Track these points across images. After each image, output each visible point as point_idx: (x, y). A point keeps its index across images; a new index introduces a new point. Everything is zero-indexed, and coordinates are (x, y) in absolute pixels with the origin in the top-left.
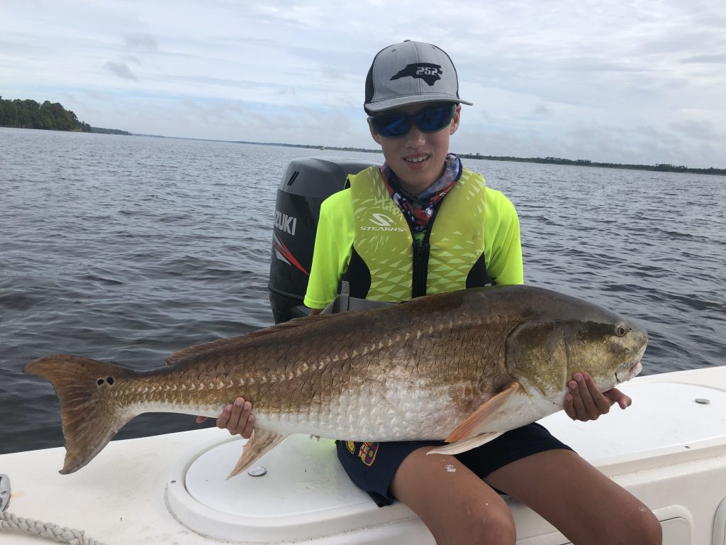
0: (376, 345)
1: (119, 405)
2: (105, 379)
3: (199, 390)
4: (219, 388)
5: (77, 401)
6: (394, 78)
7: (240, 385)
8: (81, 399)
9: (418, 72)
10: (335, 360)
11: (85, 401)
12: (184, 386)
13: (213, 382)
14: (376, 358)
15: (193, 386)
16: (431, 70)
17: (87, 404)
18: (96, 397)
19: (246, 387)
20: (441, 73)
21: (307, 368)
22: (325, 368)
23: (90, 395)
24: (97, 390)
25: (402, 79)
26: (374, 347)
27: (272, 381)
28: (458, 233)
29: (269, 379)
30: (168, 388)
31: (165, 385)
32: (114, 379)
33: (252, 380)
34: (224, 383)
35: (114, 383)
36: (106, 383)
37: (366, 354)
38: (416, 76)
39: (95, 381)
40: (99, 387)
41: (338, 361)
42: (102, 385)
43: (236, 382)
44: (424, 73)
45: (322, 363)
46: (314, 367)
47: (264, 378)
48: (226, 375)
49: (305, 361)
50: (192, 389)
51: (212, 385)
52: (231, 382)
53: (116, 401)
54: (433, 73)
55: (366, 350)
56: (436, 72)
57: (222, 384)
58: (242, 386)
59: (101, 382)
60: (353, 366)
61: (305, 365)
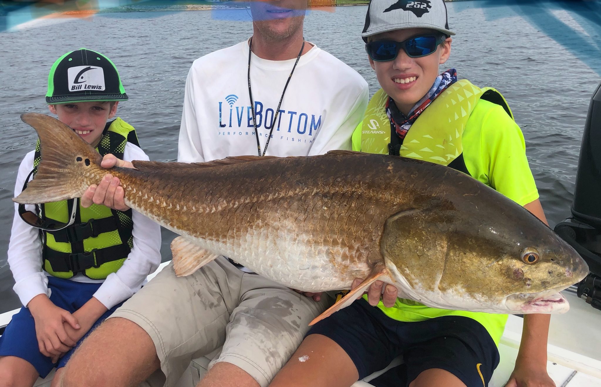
0: (279, 194)
1: (87, 183)
2: (84, 158)
3: (149, 201)
4: (162, 206)
5: (55, 165)
6: (387, 10)
7: (176, 209)
8: (59, 164)
9: (408, 6)
10: (247, 201)
11: (60, 167)
12: (140, 193)
13: (159, 199)
14: (276, 205)
15: (146, 196)
16: (421, 4)
17: (61, 170)
18: (71, 169)
19: (180, 213)
20: (430, 7)
21: (226, 205)
22: (238, 207)
23: (67, 165)
24: (74, 165)
25: (393, 11)
26: (277, 195)
27: (200, 212)
28: (428, 136)
29: (198, 210)
30: (130, 189)
31: (129, 185)
32: (91, 163)
33: (185, 208)
34: (166, 203)
35: (90, 166)
36: (83, 161)
37: (270, 201)
38: (405, 9)
39: (75, 156)
40: (76, 162)
41: (248, 203)
42: (79, 162)
43: (174, 206)
44: (413, 6)
45: (237, 203)
46: (231, 205)
47: (194, 208)
48: (169, 197)
49: (226, 198)
50: (145, 198)
51: (158, 201)
52: (171, 204)
53: (85, 180)
54: (422, 7)
55: (270, 197)
56: (425, 5)
57: (165, 204)
58: (177, 211)
59: (79, 159)
60: (258, 209)
61: (225, 202)
